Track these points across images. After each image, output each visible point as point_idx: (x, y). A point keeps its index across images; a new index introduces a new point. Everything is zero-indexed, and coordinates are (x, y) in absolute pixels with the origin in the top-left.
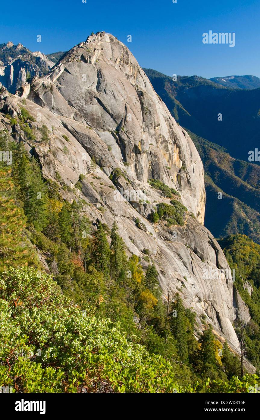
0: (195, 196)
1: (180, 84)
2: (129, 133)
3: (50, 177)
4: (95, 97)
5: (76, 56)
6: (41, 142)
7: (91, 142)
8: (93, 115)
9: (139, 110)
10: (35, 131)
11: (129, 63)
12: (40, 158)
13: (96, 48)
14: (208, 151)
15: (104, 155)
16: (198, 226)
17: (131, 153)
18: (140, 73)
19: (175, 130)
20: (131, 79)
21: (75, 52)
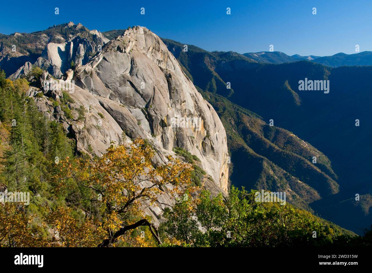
0: (218, 160)
1: (218, 58)
2: (157, 110)
3: (83, 150)
4: (128, 81)
5: (113, 47)
6: (78, 120)
7: (123, 118)
8: (126, 95)
9: (166, 90)
10: (74, 111)
11: (160, 50)
12: (75, 134)
13: (131, 40)
14: (241, 116)
15: (134, 128)
16: (214, 187)
17: (158, 126)
18: (170, 58)
19: (200, 104)
20: (162, 63)
21: (112, 44)
